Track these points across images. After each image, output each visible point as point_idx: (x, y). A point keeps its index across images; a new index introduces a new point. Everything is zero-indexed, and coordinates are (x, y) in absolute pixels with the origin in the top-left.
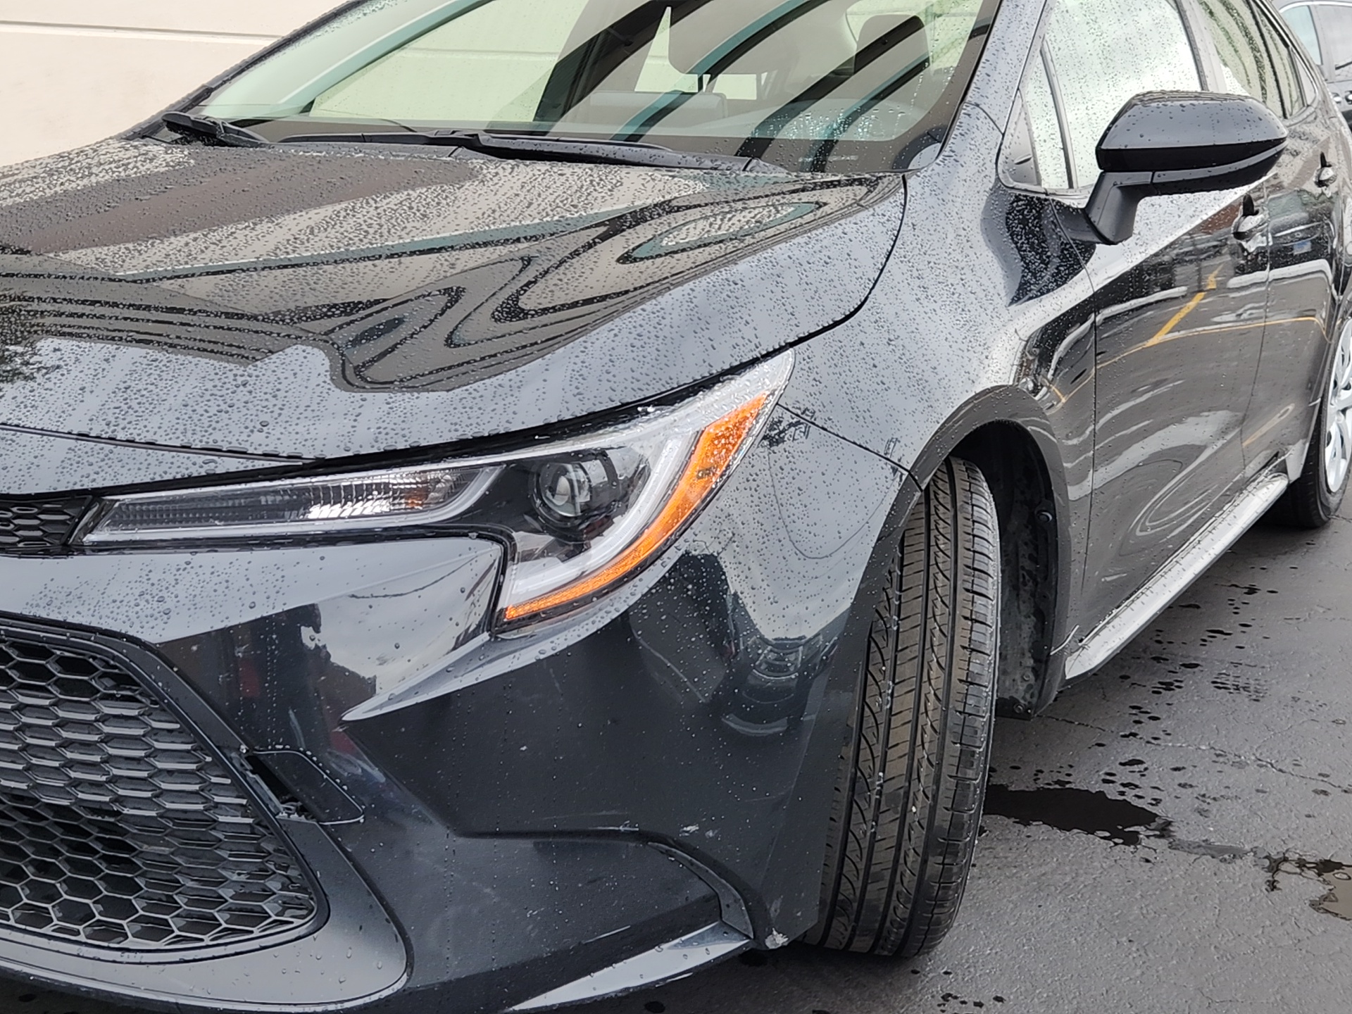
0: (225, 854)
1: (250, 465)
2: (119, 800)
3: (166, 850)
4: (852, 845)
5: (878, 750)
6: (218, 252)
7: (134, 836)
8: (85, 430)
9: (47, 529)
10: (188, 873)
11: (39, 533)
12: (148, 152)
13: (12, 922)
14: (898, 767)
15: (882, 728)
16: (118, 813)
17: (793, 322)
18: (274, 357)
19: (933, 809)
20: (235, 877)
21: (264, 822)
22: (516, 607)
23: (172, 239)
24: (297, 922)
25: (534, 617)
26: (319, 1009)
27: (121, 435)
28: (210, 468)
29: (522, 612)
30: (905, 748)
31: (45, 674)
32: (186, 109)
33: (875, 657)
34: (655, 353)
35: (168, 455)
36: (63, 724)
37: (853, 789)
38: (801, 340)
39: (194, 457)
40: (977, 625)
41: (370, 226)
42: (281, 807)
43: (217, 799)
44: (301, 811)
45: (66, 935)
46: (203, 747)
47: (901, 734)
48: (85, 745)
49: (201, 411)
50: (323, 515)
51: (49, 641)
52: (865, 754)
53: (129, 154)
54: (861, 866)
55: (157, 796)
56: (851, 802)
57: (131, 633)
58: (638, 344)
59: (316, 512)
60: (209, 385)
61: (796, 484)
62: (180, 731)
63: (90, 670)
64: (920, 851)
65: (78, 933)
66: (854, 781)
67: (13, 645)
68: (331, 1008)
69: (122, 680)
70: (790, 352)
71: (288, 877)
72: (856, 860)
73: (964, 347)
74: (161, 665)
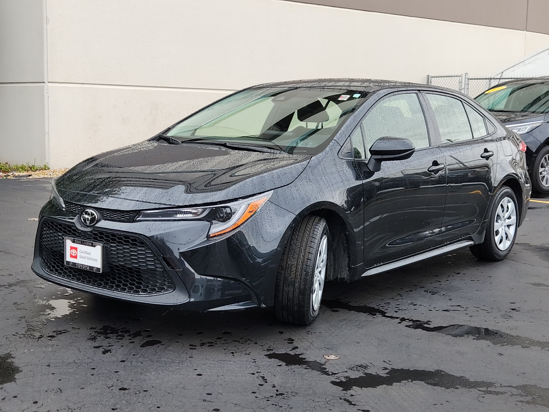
0: (158, 277)
1: (166, 206)
2: (140, 266)
3: (147, 276)
4: (284, 293)
5: (289, 272)
6: (165, 168)
7: (142, 273)
8: (138, 200)
9: (131, 217)
10: (151, 281)
11: (129, 218)
12: (154, 145)
13: (119, 290)
14: (293, 276)
15: (290, 268)
16: (140, 269)
17: (275, 185)
18: (173, 188)
19: (300, 285)
20: (159, 281)
21: (165, 270)
22: (212, 234)
23: (157, 165)
24: (170, 290)
25: (215, 236)
26: (173, 304)
27: (144, 201)
28: (159, 207)
29: (213, 235)
30: (294, 272)
31: (128, 242)
32: (163, 134)
33: (290, 253)
34: (243, 189)
35: (152, 204)
36: (131, 251)
37: (284, 280)
38: (276, 189)
39: (157, 205)
40: (311, 248)
41: (196, 164)
42: (168, 267)
43: (157, 266)
44: (171, 268)
45: (129, 292)
46: (155, 256)
47: (294, 269)
48: (135, 255)
49: (158, 197)
50: (179, 216)
51: (130, 236)
52: (286, 273)
53: (150, 145)
54: (286, 297)
55: (147, 265)
56: (284, 283)
57: (144, 234)
58: (240, 187)
59: (178, 216)
60: (160, 192)
61: (270, 216)
62: (151, 253)
63: (136, 241)
64: (298, 294)
65: (131, 292)
66: (284, 278)
67: (124, 237)
68: (175, 304)
69: (142, 243)
70: (273, 191)
71: (169, 282)
72: (285, 296)
73: (317, 192)
74: (149, 240)
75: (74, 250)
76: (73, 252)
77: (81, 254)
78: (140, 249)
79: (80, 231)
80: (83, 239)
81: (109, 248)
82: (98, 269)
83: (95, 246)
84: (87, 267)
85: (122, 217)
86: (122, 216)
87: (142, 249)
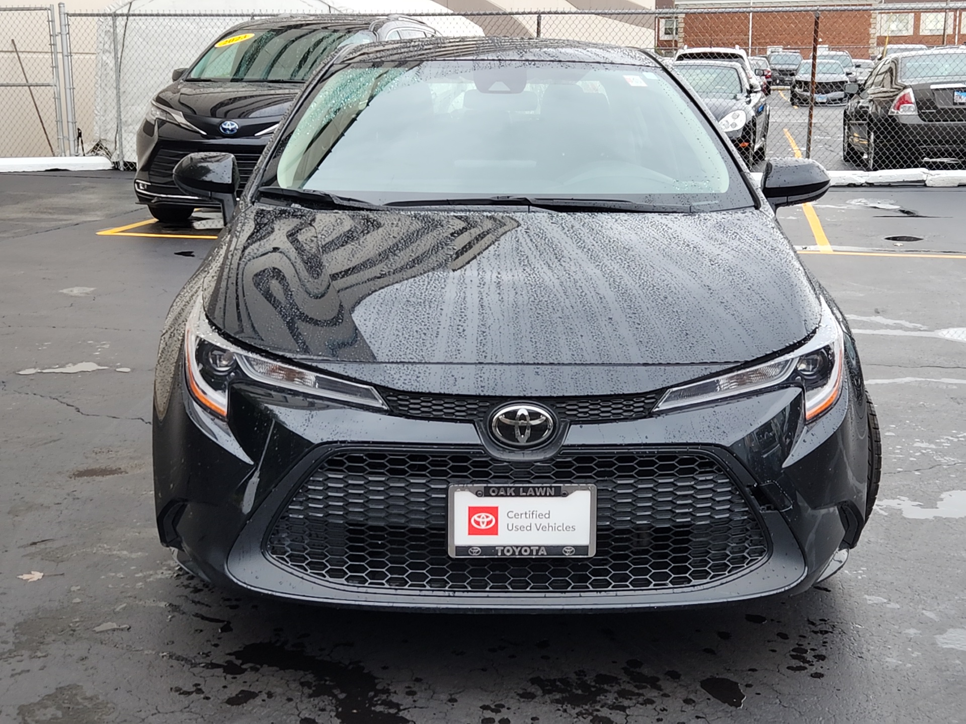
1: (723, 367)
2: (696, 518)
7: (697, 535)
9: (646, 406)
11: (642, 409)
21: (753, 516)
24: (760, 558)
29: (813, 415)
31: (672, 467)
36: (678, 489)
42: (761, 508)
43: (736, 510)
44: (768, 508)
46: (737, 488)
48: (687, 496)
57: (717, 442)
63: (694, 462)
67: (654, 457)
74: (728, 454)
75: (483, 515)
76: (480, 520)
77: (510, 521)
78: (703, 478)
79: (505, 464)
80: (514, 482)
81: (612, 491)
82: (580, 549)
83: (565, 495)
84: (538, 551)
85: (625, 411)
86: (624, 408)
87: (708, 478)
